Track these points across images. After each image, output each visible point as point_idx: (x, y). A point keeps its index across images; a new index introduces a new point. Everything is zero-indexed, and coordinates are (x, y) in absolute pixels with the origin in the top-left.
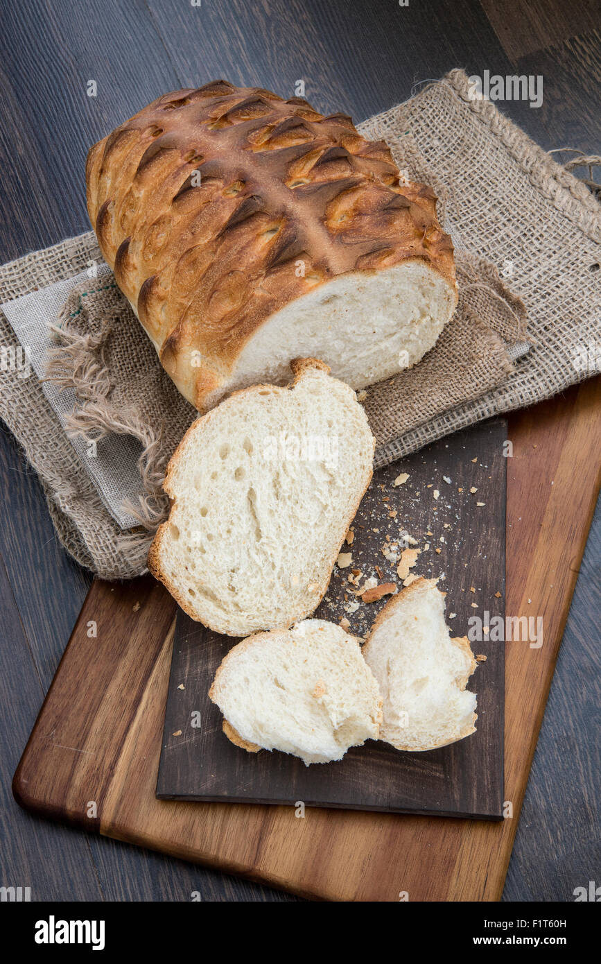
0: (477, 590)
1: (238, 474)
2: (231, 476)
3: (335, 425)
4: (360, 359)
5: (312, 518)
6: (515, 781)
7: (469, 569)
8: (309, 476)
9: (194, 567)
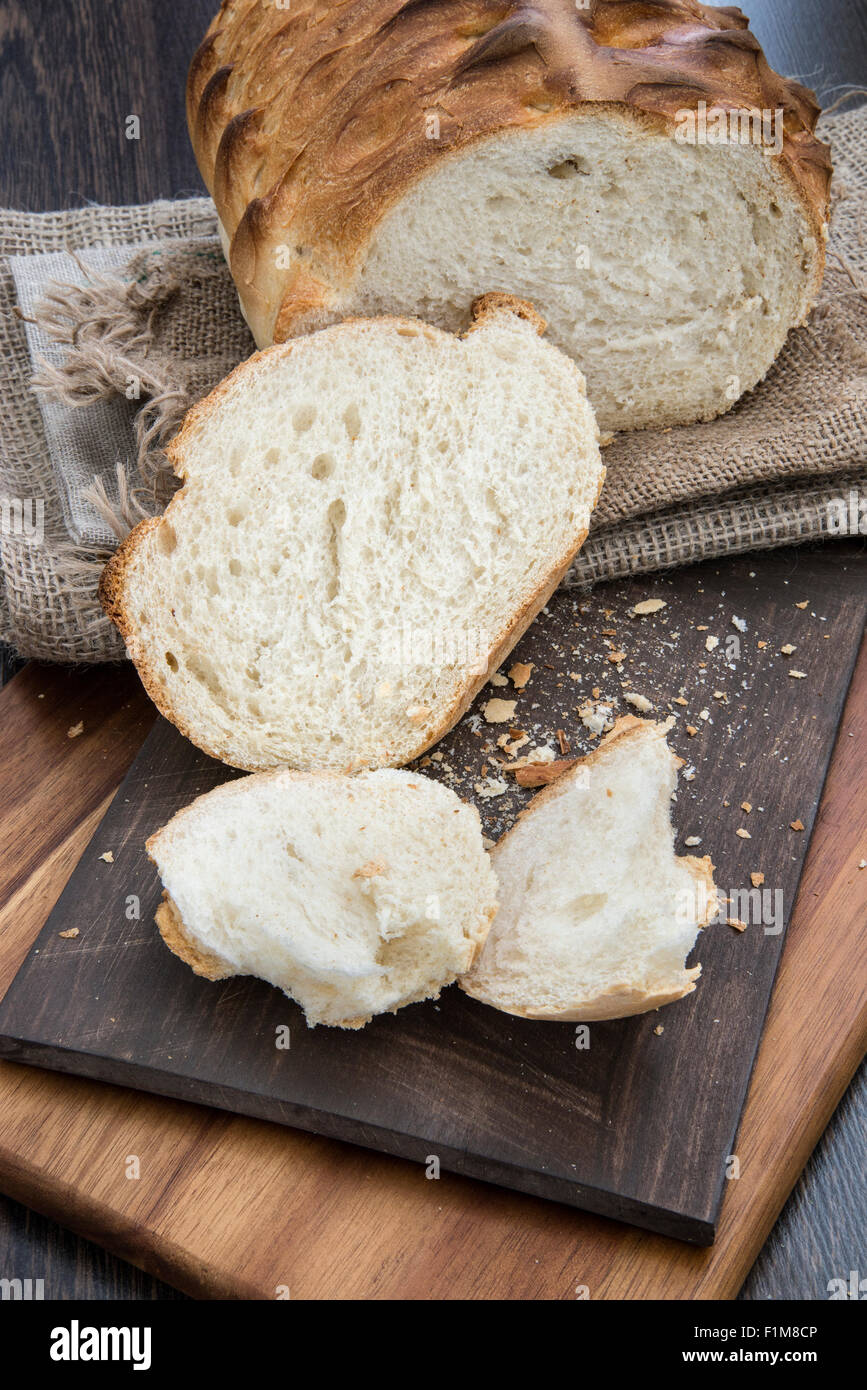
0: (755, 809)
1: (321, 469)
2: (304, 466)
3: (532, 423)
4: (612, 352)
5: (447, 586)
6: (757, 1177)
7: (747, 773)
8: (460, 507)
9: (187, 612)
